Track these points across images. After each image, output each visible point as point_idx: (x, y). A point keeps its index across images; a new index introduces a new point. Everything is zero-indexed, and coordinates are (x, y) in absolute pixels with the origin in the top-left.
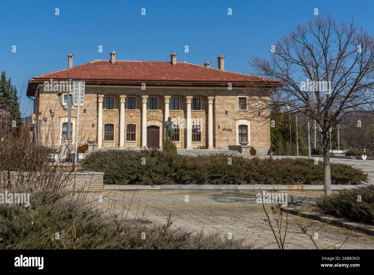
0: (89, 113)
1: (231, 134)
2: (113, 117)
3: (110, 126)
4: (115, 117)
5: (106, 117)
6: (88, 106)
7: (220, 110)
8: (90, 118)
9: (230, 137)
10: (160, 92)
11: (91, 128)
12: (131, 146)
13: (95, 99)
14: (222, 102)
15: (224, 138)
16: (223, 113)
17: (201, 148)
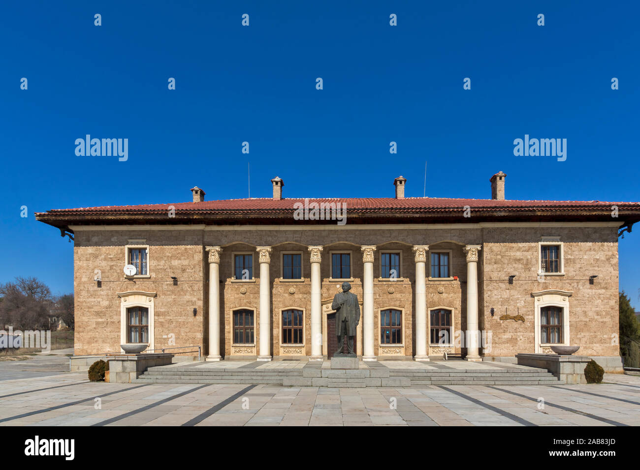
0: (186, 285)
1: (522, 326)
2: (252, 295)
3: (246, 315)
6: (184, 270)
7: (495, 276)
8: (187, 297)
9: (519, 334)
10: (350, 237)
11: (191, 319)
12: (291, 355)
13: (199, 257)
14: (499, 257)
15: (506, 337)
16: (502, 281)
17: (451, 357)
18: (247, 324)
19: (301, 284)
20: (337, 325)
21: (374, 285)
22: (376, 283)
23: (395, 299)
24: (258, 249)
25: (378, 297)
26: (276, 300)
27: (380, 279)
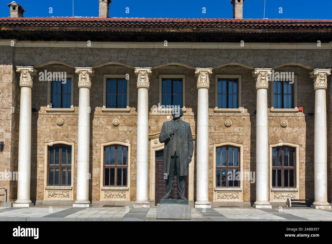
2: (69, 127)
3: (63, 151)
4: (75, 127)
5: (52, 128)
10: (183, 58)
12: (114, 200)
17: (296, 204)
18: (64, 162)
19: (127, 114)
20: (165, 164)
21: (209, 116)
22: (211, 114)
23: (233, 133)
24: (78, 70)
25: (213, 131)
26: (97, 133)
27: (216, 109)
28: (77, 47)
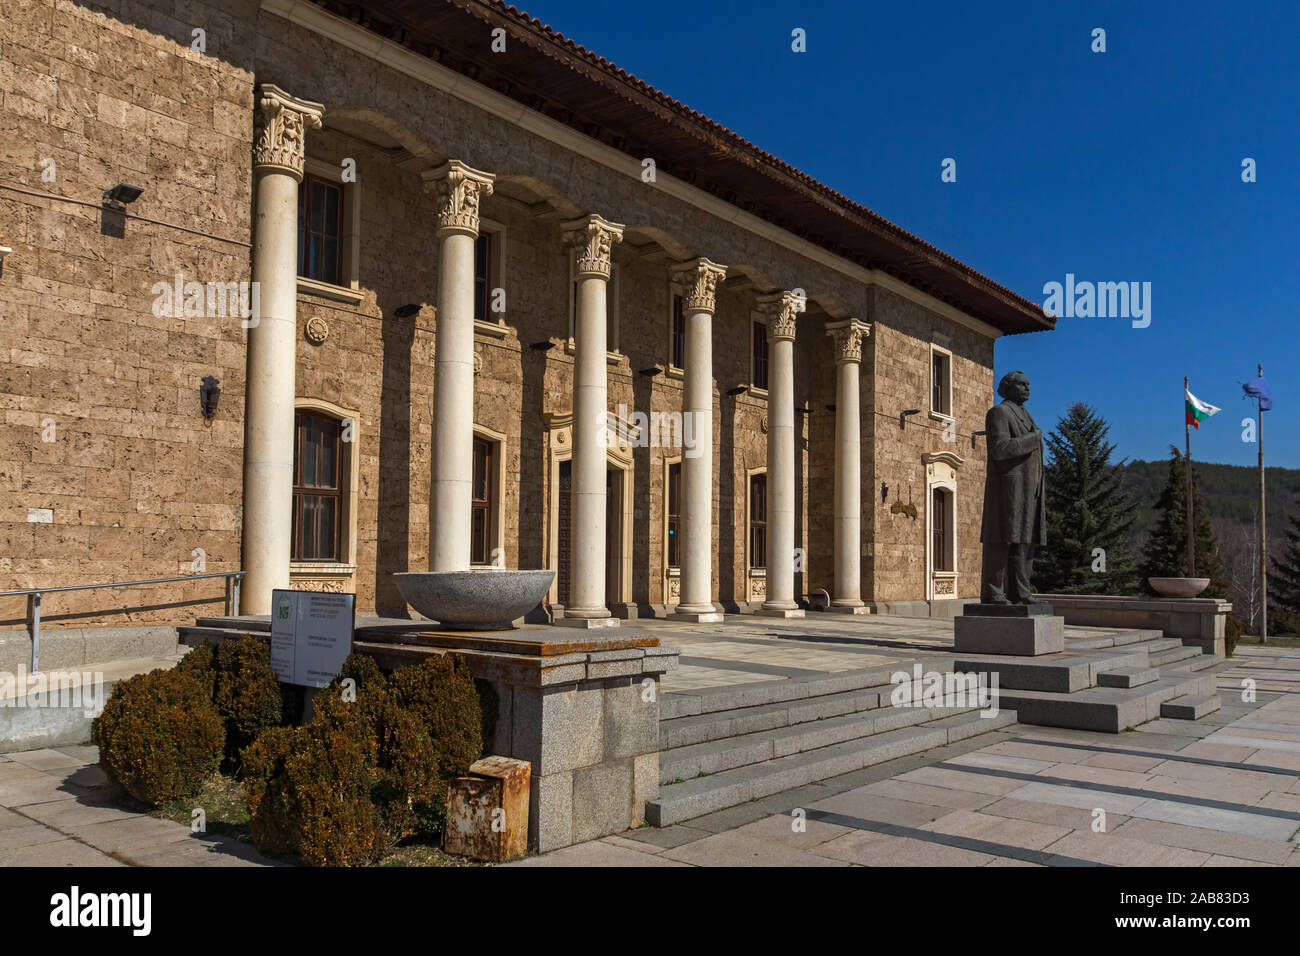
0: (170, 249)
2: (343, 354)
4: (359, 358)
6: (162, 166)
7: (886, 405)
10: (676, 222)
11: (188, 431)
13: (237, 123)
14: (891, 362)
16: (893, 420)
18: (309, 474)
19: (497, 342)
22: (660, 380)
28: (454, 93)
